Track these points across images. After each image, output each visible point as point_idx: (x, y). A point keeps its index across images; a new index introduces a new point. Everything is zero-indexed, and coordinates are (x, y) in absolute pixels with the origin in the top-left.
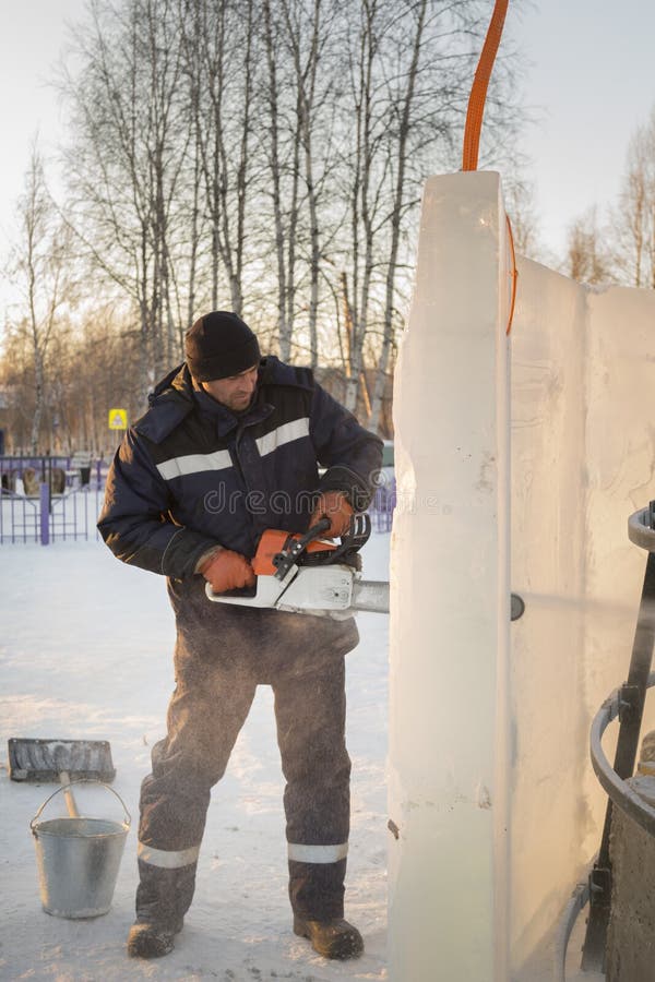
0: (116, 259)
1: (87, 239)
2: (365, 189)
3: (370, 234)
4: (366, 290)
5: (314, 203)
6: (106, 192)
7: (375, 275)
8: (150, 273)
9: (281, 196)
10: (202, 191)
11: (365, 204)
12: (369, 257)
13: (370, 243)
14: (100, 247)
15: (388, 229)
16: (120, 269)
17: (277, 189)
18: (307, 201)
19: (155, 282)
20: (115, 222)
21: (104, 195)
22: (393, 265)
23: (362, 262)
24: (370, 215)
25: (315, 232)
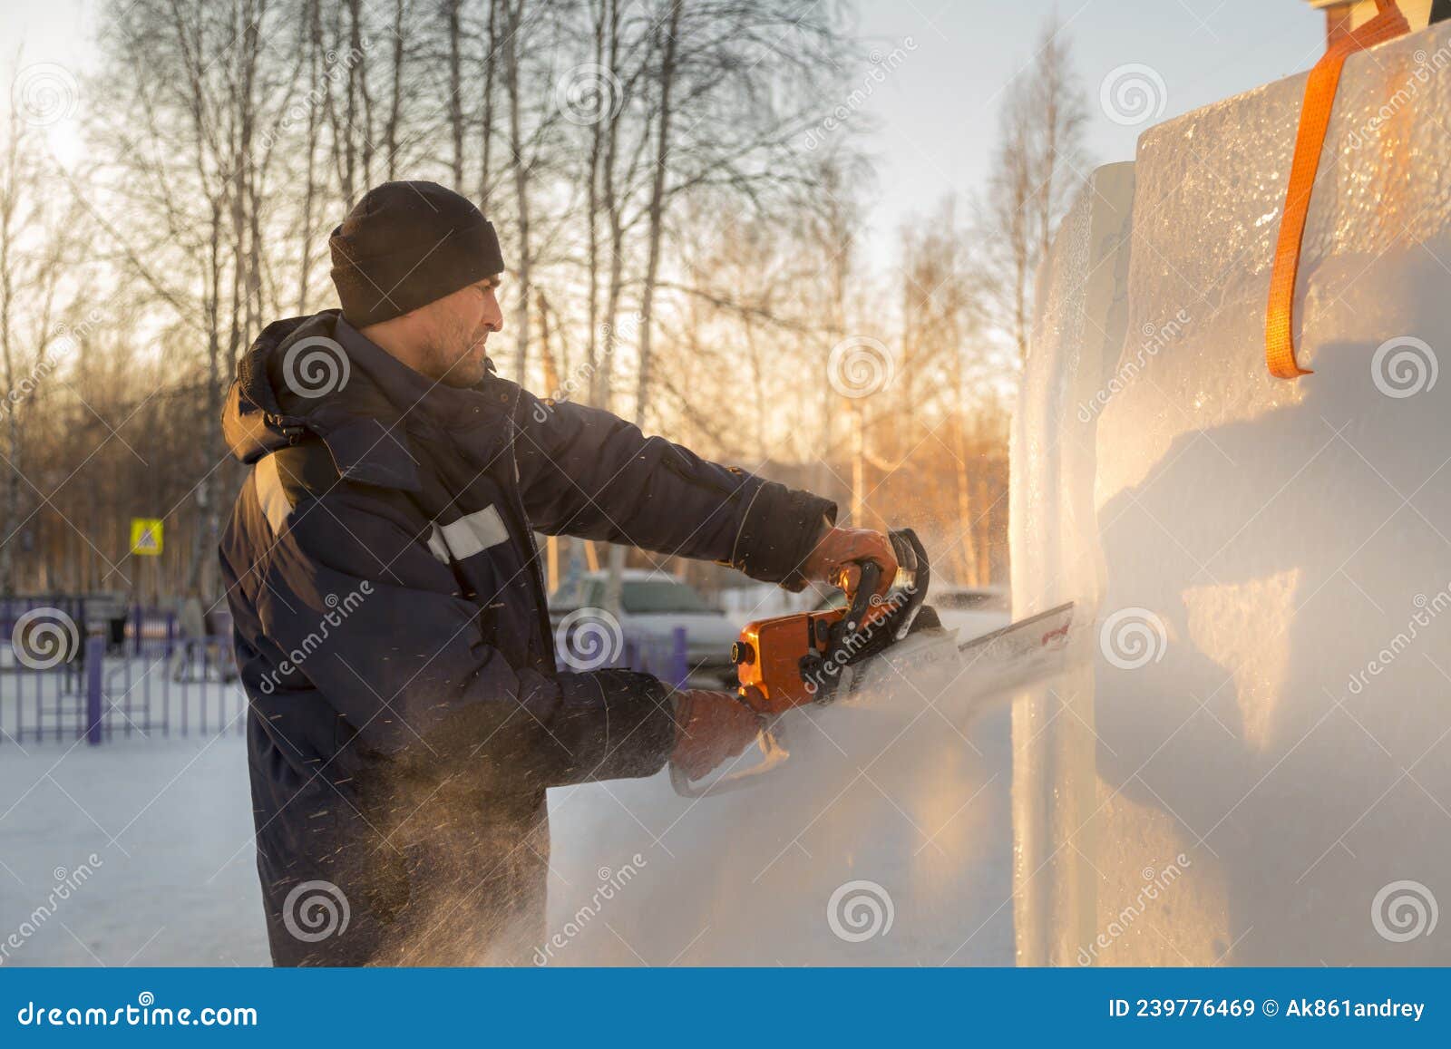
0: (168, 263)
1: (117, 228)
2: (610, 160)
3: (618, 233)
4: (610, 321)
5: (522, 179)
6: (155, 151)
7: (625, 301)
8: (226, 287)
9: (466, 166)
10: (321, 154)
11: (608, 185)
12: (617, 268)
13: (617, 247)
14: (141, 243)
15: (643, 227)
16: (174, 280)
17: (459, 155)
18: (509, 174)
19: (237, 304)
20: (167, 202)
21: (150, 157)
22: (650, 282)
23: (604, 279)
24: (618, 203)
25: (524, 227)
